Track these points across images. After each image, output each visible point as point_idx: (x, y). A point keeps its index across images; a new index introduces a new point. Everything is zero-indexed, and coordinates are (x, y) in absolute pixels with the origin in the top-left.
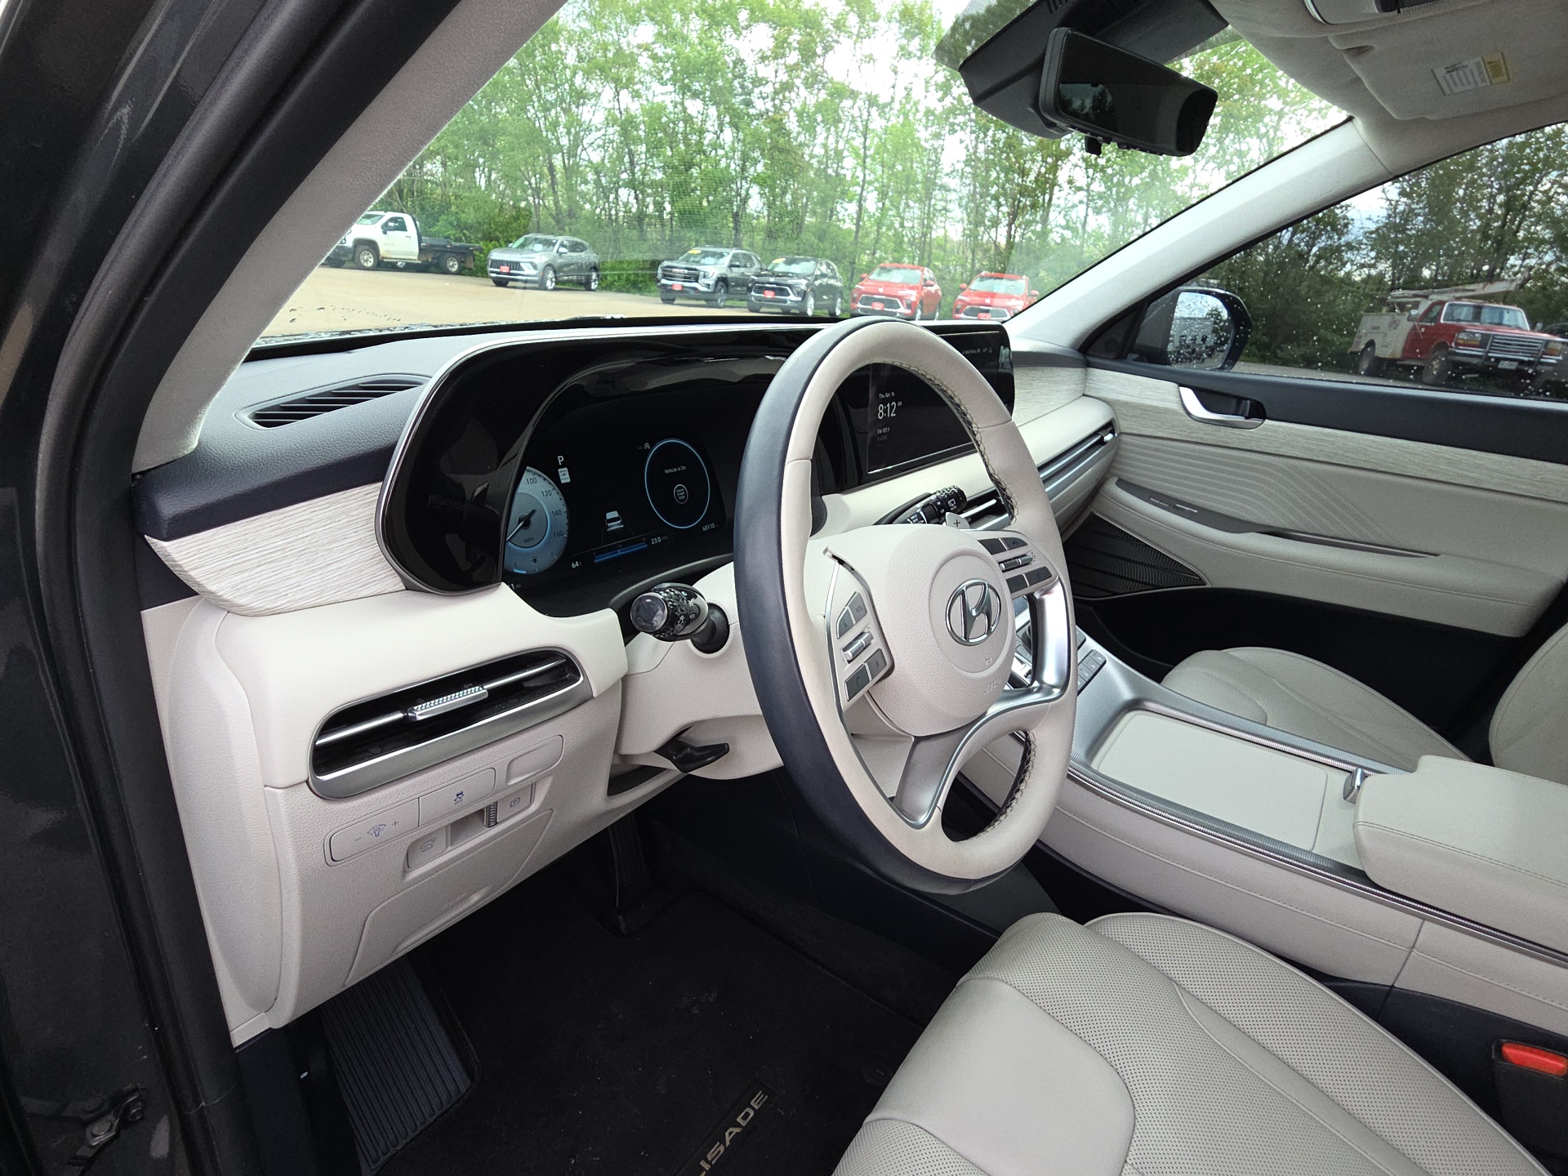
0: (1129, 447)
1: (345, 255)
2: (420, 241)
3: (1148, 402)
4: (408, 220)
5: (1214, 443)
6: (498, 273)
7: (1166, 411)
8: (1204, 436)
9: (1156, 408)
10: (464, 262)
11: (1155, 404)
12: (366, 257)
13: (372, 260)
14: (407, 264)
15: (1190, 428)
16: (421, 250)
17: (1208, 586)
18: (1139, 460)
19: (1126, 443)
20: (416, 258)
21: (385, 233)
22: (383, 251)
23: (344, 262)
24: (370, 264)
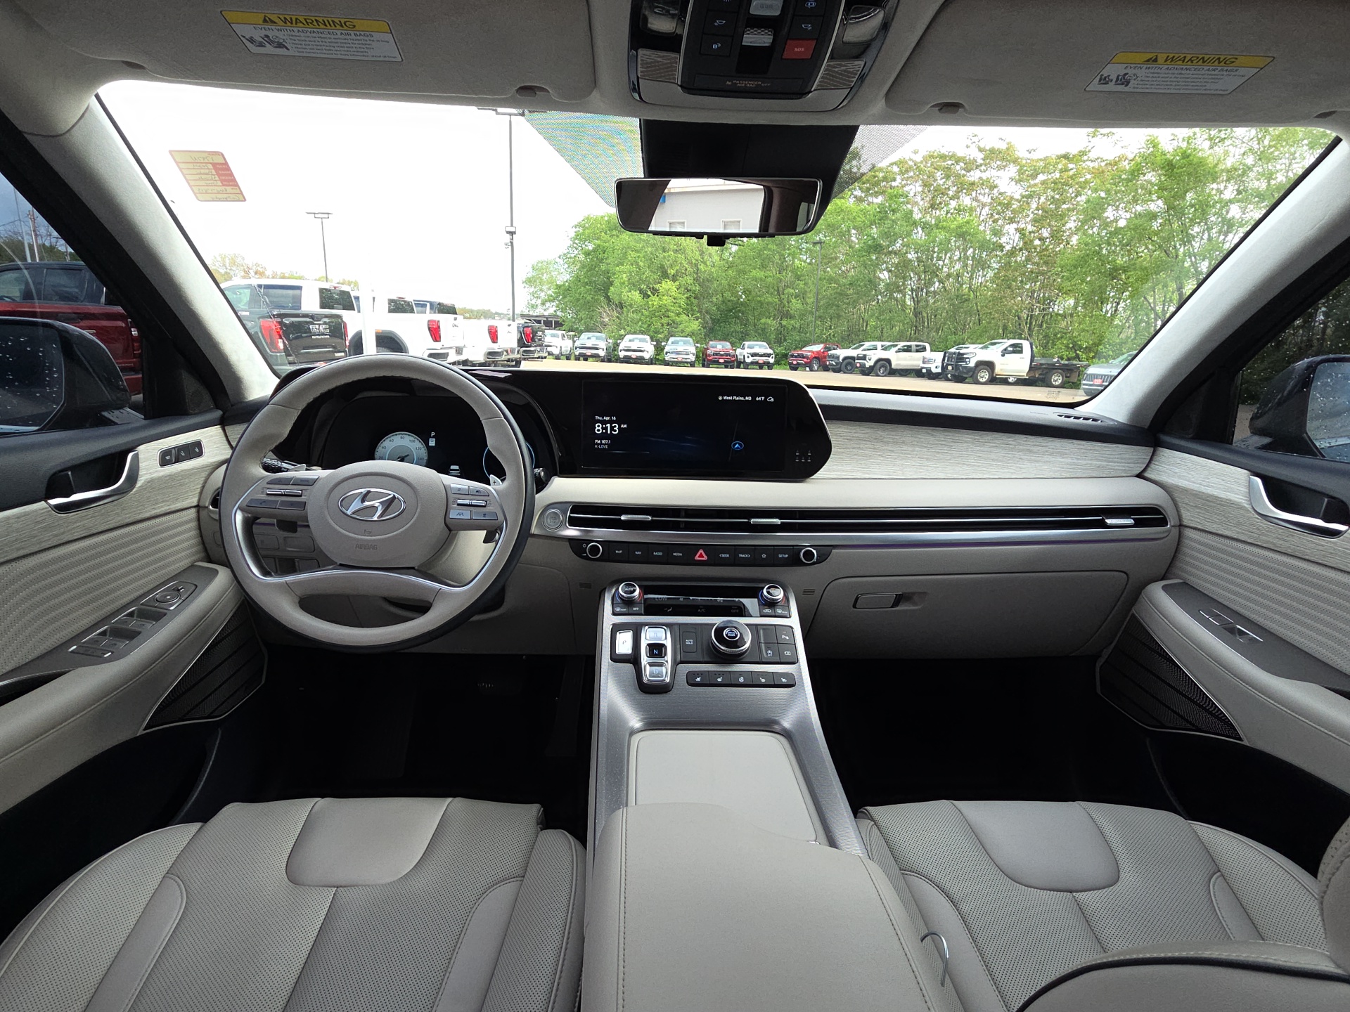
0: (1192, 544)
1: (967, 373)
2: (1032, 361)
3: (1209, 491)
4: (1026, 345)
5: (1289, 551)
6: (1091, 385)
7: (1229, 503)
8: (1275, 541)
9: (1217, 498)
10: (1068, 377)
11: (1216, 493)
12: (982, 375)
13: (987, 377)
14: (1018, 379)
15: (1258, 529)
16: (1031, 368)
17: (1245, 743)
18: (1206, 563)
19: (1192, 539)
20: (1025, 374)
21: (1003, 355)
22: (998, 370)
23: (966, 378)
24: (984, 380)
